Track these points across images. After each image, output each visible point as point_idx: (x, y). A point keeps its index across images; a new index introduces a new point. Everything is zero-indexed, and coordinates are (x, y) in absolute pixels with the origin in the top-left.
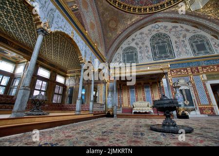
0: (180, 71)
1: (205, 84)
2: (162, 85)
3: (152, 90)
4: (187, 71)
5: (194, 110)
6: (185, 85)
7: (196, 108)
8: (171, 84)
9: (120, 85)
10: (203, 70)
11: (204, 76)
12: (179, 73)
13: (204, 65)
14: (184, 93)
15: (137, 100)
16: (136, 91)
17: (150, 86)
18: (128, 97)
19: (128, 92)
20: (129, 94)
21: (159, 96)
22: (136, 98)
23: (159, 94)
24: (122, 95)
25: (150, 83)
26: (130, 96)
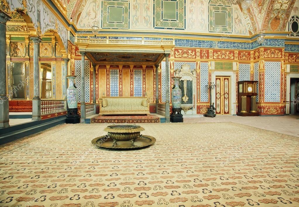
0: (187, 53)
1: (210, 76)
2: (159, 72)
3: (144, 78)
4: (195, 54)
5: (191, 109)
6: (189, 75)
7: (194, 106)
8: (172, 71)
9: (94, 66)
10: (214, 55)
11: (213, 63)
12: (185, 55)
13: (217, 48)
14: (185, 85)
15: (121, 93)
16: (121, 79)
17: (143, 71)
18: (107, 88)
19: (108, 79)
20: (109, 83)
21: (154, 88)
22: (119, 90)
23: (154, 85)
24: (98, 85)
25: (143, 66)
26: (110, 87)
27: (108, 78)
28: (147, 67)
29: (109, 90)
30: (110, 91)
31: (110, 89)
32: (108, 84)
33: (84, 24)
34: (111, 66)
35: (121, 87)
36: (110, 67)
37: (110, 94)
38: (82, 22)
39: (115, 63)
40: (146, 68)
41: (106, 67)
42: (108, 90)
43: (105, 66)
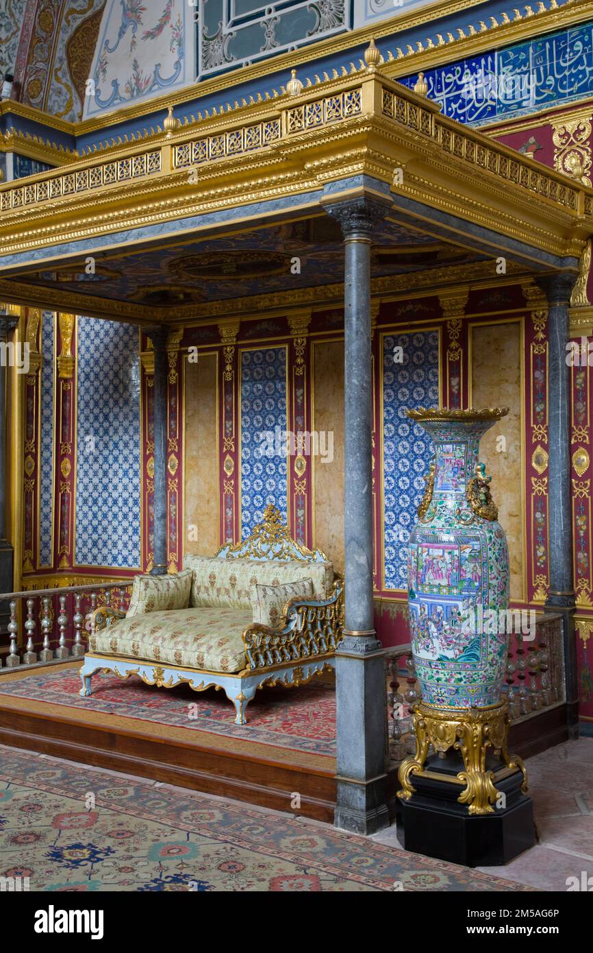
15: (300, 513)
16: (299, 412)
17: (446, 347)
18: (223, 475)
19: (229, 418)
20: (236, 441)
21: (531, 472)
22: (293, 490)
23: (530, 448)
24: (179, 456)
25: (445, 302)
26: (241, 470)
27: (229, 414)
28: (476, 302)
29: (236, 487)
30: (241, 501)
31: (241, 486)
32: (229, 452)
33: (115, 84)
34: (245, 330)
35: (300, 474)
36: (238, 337)
37: (242, 518)
38: (104, 71)
39: (264, 303)
40: (468, 310)
41: (218, 338)
42: (228, 488)
43: (215, 328)
